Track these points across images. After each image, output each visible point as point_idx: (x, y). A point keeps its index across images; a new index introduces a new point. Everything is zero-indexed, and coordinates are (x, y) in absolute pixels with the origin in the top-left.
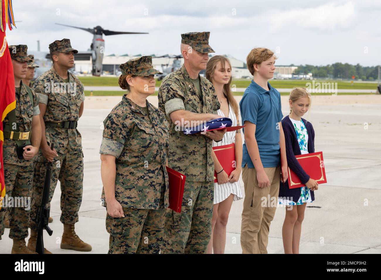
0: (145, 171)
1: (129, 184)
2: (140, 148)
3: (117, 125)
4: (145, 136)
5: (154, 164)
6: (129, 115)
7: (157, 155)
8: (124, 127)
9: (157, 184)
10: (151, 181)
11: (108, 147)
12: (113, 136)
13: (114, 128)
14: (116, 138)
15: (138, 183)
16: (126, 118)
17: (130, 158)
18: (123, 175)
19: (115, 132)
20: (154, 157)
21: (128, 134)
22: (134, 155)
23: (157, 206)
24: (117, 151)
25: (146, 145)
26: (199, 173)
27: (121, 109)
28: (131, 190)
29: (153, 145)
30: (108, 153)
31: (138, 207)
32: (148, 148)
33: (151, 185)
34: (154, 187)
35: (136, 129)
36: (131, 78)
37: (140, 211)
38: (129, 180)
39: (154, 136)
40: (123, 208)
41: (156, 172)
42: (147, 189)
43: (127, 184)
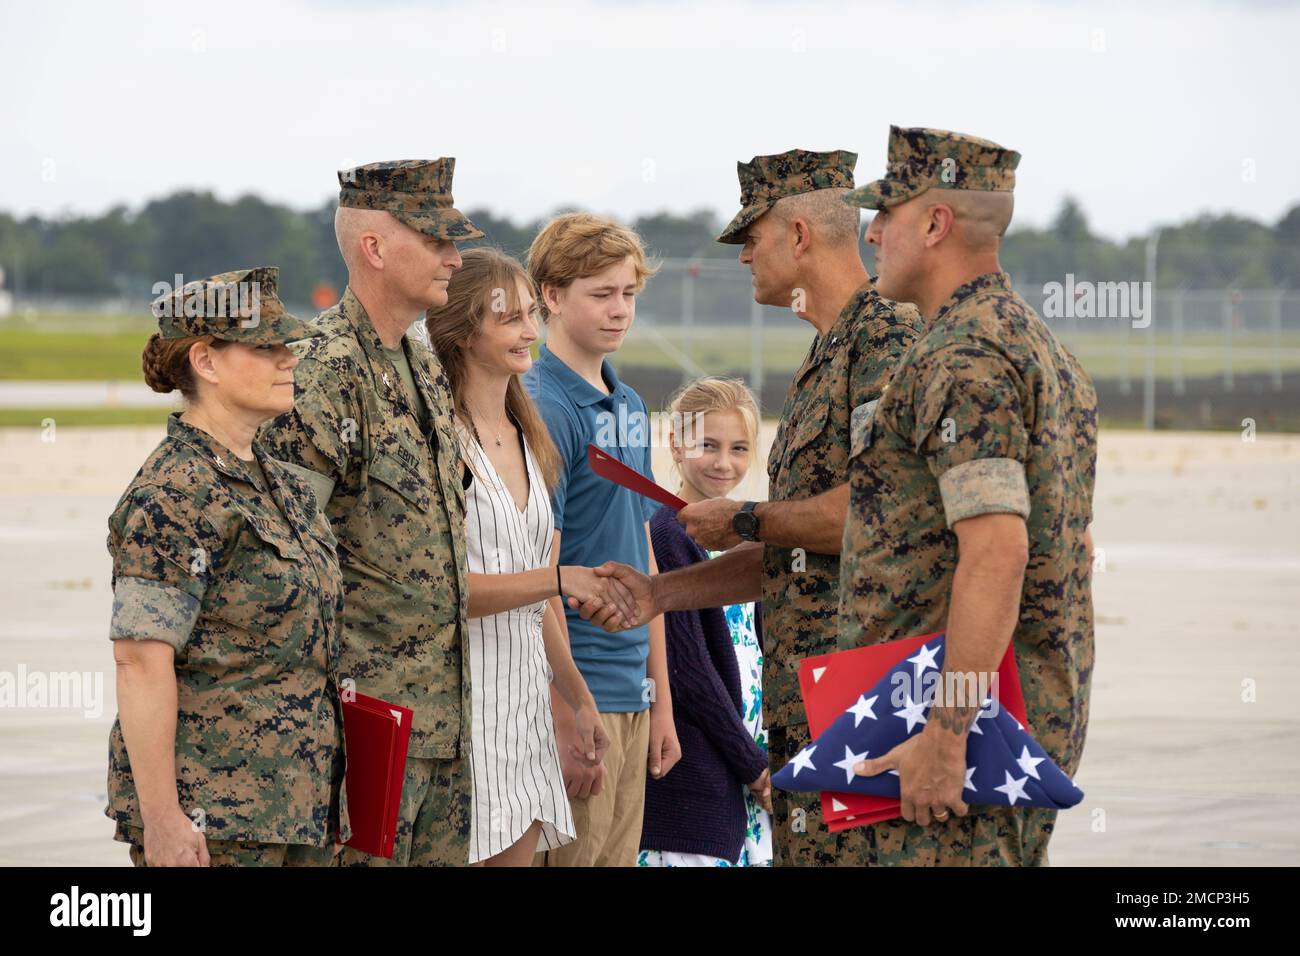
0: (279, 699)
1: (224, 753)
2: (259, 615)
3: (178, 527)
4: (277, 567)
5: (306, 673)
6: (215, 492)
7: (314, 638)
8: (202, 535)
9: (321, 748)
10: (302, 738)
11: (150, 612)
12: (167, 570)
13: (168, 538)
14: (176, 578)
15: (258, 746)
16: (209, 499)
17: (222, 653)
18: (201, 718)
19: (173, 556)
20: (306, 647)
21: (218, 561)
22: (237, 642)
23: (320, 833)
24: (181, 624)
25: (282, 601)
26: (432, 725)
27: (181, 467)
28: (234, 773)
29: (305, 601)
30: (150, 634)
31: (263, 838)
32: (290, 612)
33: (303, 753)
34: (313, 761)
35: (245, 543)
36: (206, 350)
37: (266, 851)
38: (225, 736)
39: (303, 569)
40: (209, 841)
41: (316, 702)
42: (291, 767)
43: (216, 750)
